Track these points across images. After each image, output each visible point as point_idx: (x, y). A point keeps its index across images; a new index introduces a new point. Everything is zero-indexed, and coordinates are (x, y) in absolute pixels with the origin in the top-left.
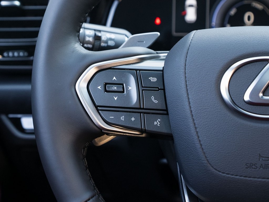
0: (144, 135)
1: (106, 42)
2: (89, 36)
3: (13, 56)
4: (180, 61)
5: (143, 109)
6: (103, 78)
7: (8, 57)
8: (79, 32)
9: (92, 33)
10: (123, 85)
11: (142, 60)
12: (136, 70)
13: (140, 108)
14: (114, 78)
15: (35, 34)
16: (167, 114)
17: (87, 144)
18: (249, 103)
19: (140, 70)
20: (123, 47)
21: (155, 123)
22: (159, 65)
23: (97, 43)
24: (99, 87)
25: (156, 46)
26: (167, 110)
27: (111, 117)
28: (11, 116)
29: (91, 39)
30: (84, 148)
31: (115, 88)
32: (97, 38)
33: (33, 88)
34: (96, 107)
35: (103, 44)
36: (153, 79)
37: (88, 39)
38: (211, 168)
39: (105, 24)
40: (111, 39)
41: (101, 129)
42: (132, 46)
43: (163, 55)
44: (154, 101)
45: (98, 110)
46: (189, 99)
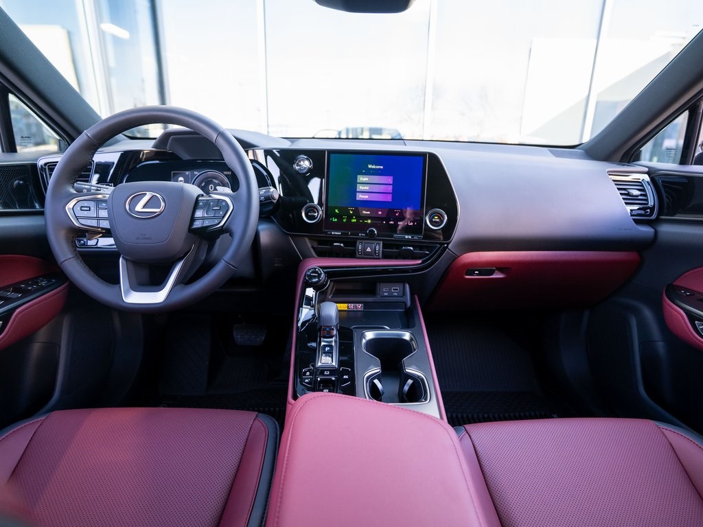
10: (90, 207)
18: (138, 212)
31: (86, 209)
34: (76, 217)
45: (77, 219)
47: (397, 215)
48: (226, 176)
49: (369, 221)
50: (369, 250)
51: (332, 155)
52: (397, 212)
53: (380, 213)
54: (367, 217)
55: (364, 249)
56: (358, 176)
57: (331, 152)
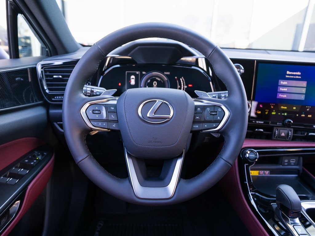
0: (109, 131)
1: (96, 93)
2: (89, 91)
3: (59, 98)
4: (122, 101)
5: (109, 120)
6: (92, 108)
7: (57, 99)
8: (83, 89)
9: (90, 89)
10: (100, 110)
11: (108, 100)
12: (106, 105)
13: (107, 120)
14: (97, 108)
15: (64, 90)
16: (118, 122)
17: (86, 135)
18: (149, 117)
19: (107, 105)
20: (102, 95)
21: (113, 126)
22: (115, 102)
23: (92, 93)
24: (90, 112)
25: (115, 95)
26: (118, 121)
27: (95, 124)
28: (58, 123)
29: (89, 92)
30: (85, 136)
31: (97, 112)
32: (92, 91)
33: (63, 111)
34: (89, 120)
35: (94, 94)
36: (113, 108)
37: (88, 92)
38: (135, 143)
39: (97, 86)
40: (98, 92)
41: (91, 128)
42: (106, 95)
43: (117, 98)
44: (113, 117)
45: (90, 121)
46: (126, 116)
47: (308, 110)
48: (167, 75)
49: (286, 114)
50: (283, 134)
51: (260, 64)
52: (308, 108)
53: (294, 108)
54: (284, 111)
55: (279, 134)
56: (280, 81)
57: (259, 62)
